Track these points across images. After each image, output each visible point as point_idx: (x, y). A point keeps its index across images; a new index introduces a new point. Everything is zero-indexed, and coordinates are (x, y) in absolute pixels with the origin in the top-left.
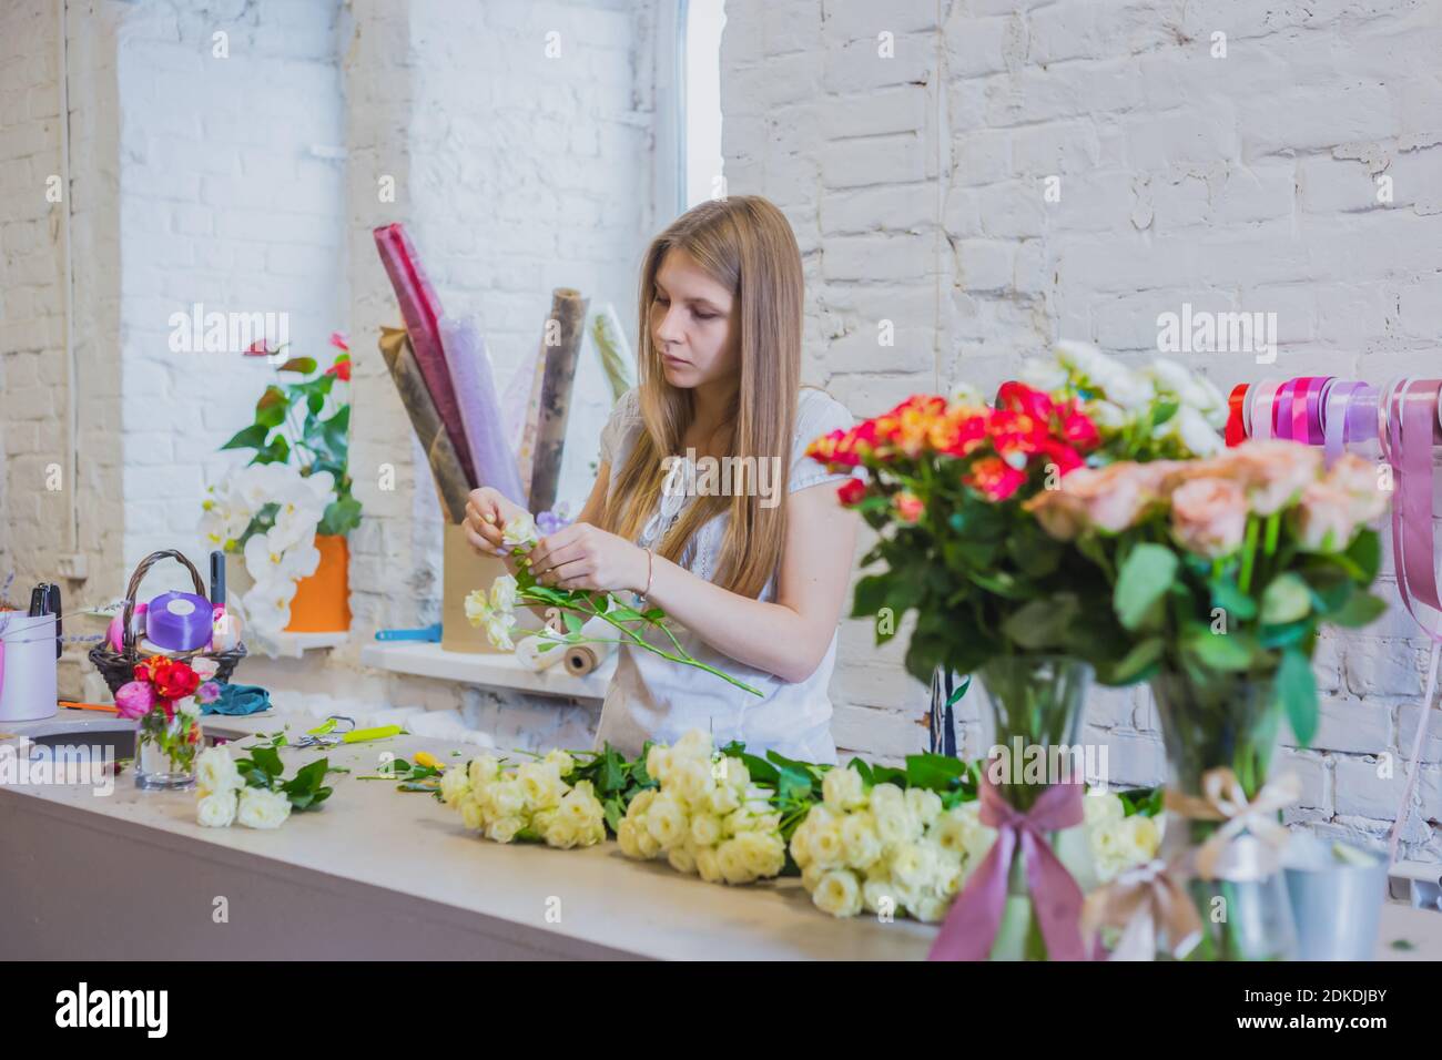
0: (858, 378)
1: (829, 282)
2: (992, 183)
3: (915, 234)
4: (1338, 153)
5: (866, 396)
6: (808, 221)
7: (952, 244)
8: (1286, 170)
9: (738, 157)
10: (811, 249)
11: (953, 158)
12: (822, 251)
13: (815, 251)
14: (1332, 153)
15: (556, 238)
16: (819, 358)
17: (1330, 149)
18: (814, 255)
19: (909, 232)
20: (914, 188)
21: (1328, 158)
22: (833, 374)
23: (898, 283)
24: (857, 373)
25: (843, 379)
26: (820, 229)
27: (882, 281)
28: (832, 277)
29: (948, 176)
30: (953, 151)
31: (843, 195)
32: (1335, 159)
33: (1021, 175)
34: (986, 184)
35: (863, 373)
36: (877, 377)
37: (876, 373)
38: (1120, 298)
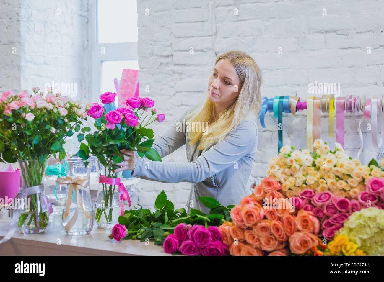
0: (185, 93)
1: (175, 65)
2: (230, 37)
3: (205, 52)
4: (338, 32)
5: (188, 99)
6: (168, 46)
7: (216, 54)
8: (321, 37)
9: (143, 27)
10: (169, 55)
11: (216, 30)
12: (173, 56)
13: (170, 55)
14: (336, 32)
15: (61, 49)
16: (172, 87)
17: (335, 31)
18: (170, 57)
19: (202, 51)
20: (204, 38)
21: (335, 34)
22: (177, 92)
23: (198, 65)
24: (185, 92)
25: (181, 94)
26: (172, 49)
27: (194, 65)
28: (176, 63)
29: (215, 35)
30: (216, 27)
31: (181, 39)
32: (337, 34)
33: (239, 35)
34: (228, 38)
35: (187, 92)
36: (192, 93)
37: (191, 92)
38: (271, 71)
